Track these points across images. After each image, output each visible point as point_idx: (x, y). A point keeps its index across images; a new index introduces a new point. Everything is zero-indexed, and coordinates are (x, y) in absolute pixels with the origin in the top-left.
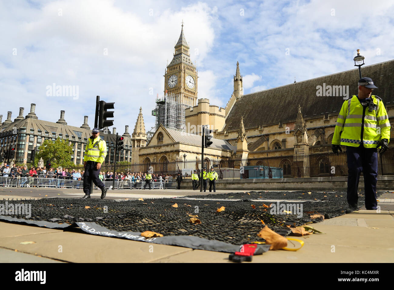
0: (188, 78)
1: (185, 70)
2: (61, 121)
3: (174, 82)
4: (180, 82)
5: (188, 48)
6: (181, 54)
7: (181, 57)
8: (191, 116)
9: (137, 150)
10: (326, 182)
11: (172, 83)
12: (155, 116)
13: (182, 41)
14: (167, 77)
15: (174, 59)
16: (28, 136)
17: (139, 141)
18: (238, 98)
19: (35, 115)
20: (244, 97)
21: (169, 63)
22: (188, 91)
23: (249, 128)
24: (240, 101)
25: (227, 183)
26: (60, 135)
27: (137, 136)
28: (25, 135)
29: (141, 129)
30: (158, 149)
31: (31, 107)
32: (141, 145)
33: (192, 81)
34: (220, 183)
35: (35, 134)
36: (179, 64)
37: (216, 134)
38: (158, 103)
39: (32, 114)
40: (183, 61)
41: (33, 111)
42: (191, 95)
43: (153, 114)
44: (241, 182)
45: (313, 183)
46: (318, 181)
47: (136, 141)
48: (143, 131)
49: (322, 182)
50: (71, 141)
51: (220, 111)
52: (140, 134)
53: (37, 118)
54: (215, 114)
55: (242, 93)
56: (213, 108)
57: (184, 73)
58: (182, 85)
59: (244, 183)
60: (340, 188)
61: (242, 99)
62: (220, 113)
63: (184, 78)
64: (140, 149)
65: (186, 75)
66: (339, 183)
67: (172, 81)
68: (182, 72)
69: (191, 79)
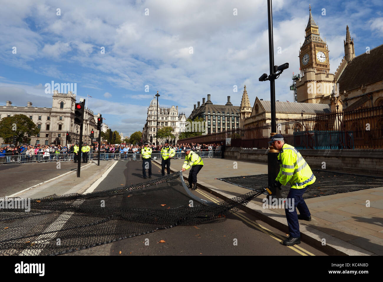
0: (319, 54)
1: (315, 48)
2: (229, 104)
3: (307, 60)
4: (312, 59)
5: (317, 28)
6: (311, 35)
7: (311, 38)
8: (300, 86)
9: (243, 121)
10: (333, 157)
11: (305, 61)
12: (292, 90)
13: (310, 24)
14: (301, 56)
15: (305, 41)
16: (207, 116)
17: (244, 113)
18: (349, 61)
19: (211, 102)
20: (356, 59)
21: (302, 45)
22: (320, 65)
23: (352, 89)
24: (351, 64)
25: (249, 153)
26: (228, 113)
27: (242, 110)
28: (205, 116)
29: (245, 104)
30: (254, 119)
31: (208, 97)
32: (246, 117)
33: (323, 55)
34: (244, 153)
35: (211, 114)
36: (309, 44)
37: (323, 99)
38: (294, 79)
39: (209, 101)
40: (312, 40)
41: (209, 100)
42: (323, 68)
43: (291, 89)
44: (257, 153)
45: (318, 158)
46: (324, 155)
47: (242, 114)
48: (247, 105)
49: (329, 157)
50: (236, 117)
51: (327, 77)
52: (244, 107)
53: (212, 104)
54: (321, 81)
55: (353, 56)
56: (319, 75)
57: (315, 50)
58: (314, 60)
59: (259, 154)
60: (352, 169)
61: (353, 62)
62: (327, 79)
63: (315, 55)
64: (245, 120)
65: (316, 52)
66: (350, 159)
67: (306, 60)
68: (313, 51)
69: (322, 54)
